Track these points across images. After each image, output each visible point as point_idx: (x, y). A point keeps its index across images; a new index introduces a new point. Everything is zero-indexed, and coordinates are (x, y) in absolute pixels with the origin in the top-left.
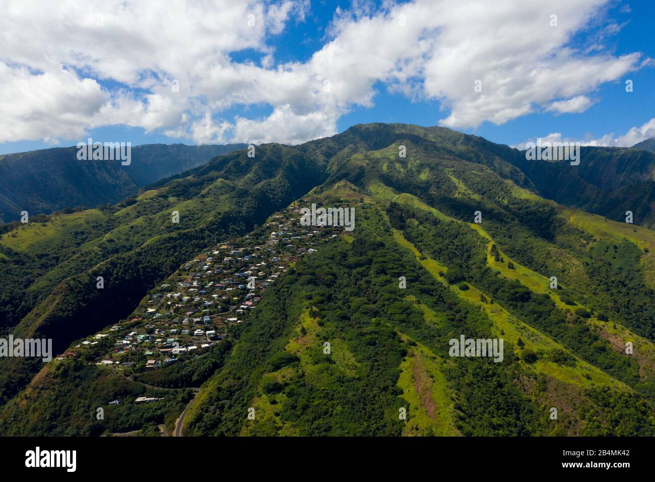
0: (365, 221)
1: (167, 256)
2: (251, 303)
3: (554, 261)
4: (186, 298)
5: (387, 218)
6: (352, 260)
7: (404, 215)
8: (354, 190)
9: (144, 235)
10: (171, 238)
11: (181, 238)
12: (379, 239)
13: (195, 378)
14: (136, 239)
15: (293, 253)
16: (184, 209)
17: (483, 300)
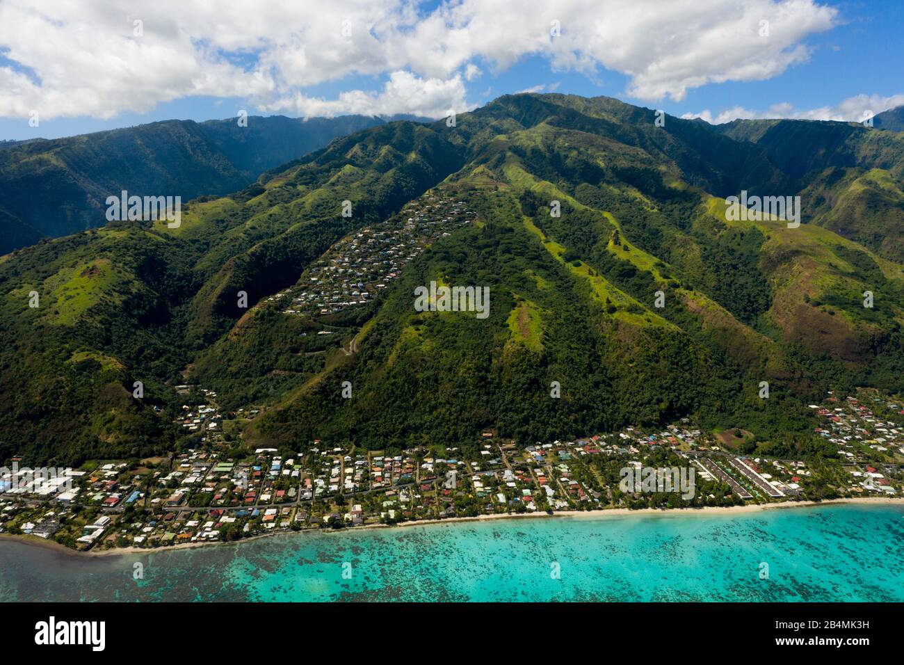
0: (498, 209)
1: (310, 242)
2: (394, 275)
3: (678, 247)
4: (341, 270)
5: (519, 206)
6: (481, 242)
7: (536, 203)
8: (492, 178)
9: (282, 223)
10: (312, 225)
11: (321, 225)
12: (509, 225)
13: (358, 320)
14: (276, 226)
15: (429, 236)
16: (317, 198)
17: (591, 273)
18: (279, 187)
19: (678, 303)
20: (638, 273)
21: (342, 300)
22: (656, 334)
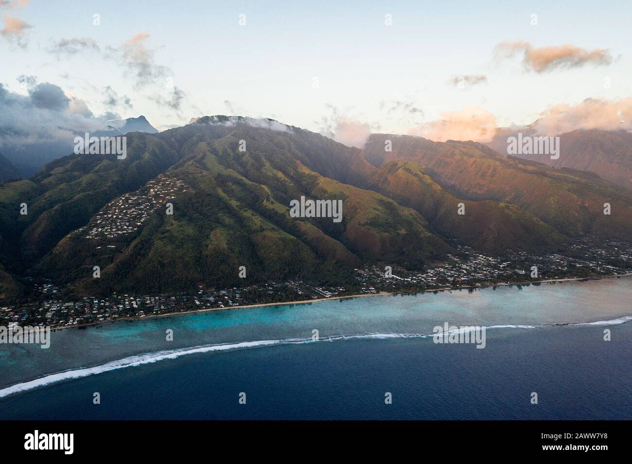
0: (202, 184)
1: (90, 204)
2: (146, 218)
4: (115, 216)
5: (214, 182)
6: (194, 200)
7: (225, 180)
8: (198, 167)
9: (69, 194)
10: (89, 194)
11: (95, 195)
12: (209, 192)
13: (129, 240)
14: (65, 195)
15: (163, 199)
16: (88, 179)
17: (253, 215)
18: (61, 173)
20: (278, 214)
21: (118, 230)
22: (283, 240)
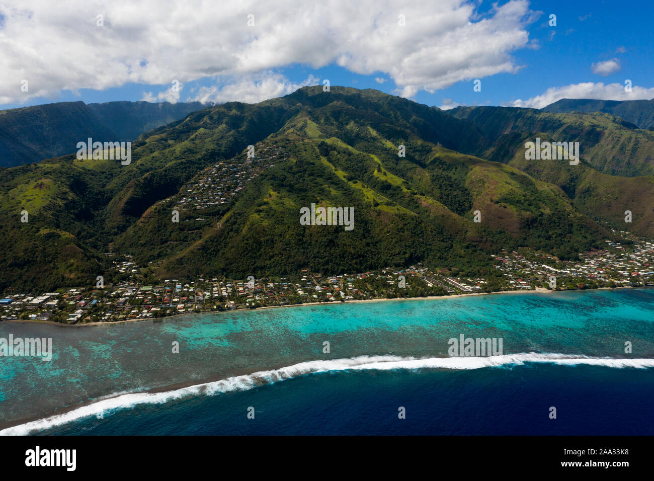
0: (304, 152)
1: (182, 173)
2: (241, 188)
3: (417, 175)
4: (207, 185)
5: (318, 150)
6: (295, 169)
7: (329, 149)
8: (299, 135)
9: (161, 162)
10: (182, 163)
11: (188, 163)
12: (312, 161)
13: (221, 212)
14: (158, 164)
15: (261, 167)
16: (183, 147)
17: (363, 187)
18: (156, 141)
19: (416, 203)
20: (392, 187)
21: (209, 201)
22: (402, 217)
